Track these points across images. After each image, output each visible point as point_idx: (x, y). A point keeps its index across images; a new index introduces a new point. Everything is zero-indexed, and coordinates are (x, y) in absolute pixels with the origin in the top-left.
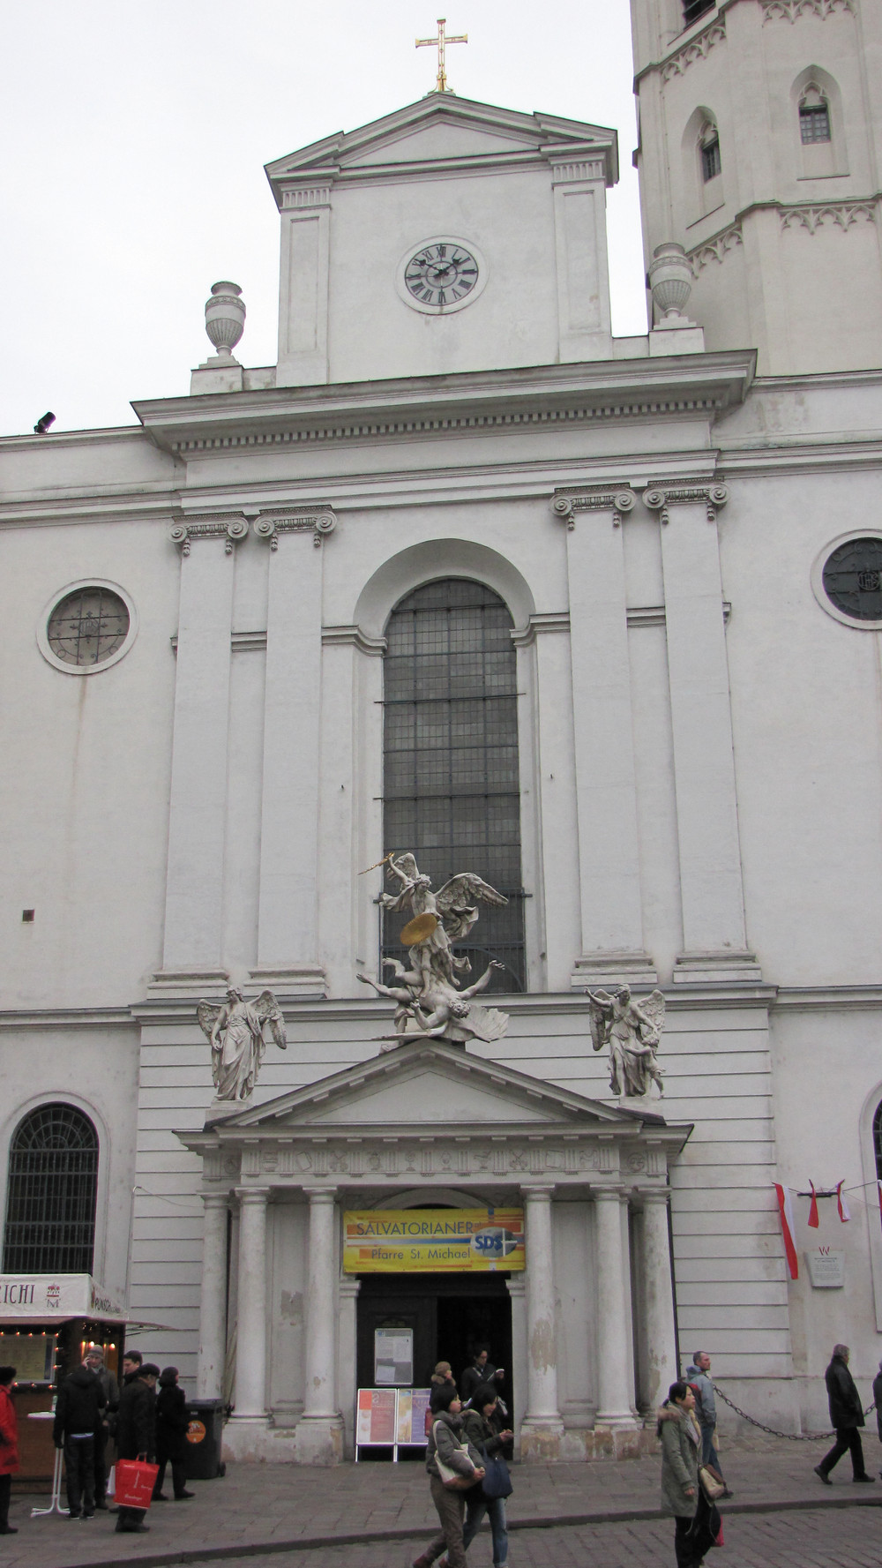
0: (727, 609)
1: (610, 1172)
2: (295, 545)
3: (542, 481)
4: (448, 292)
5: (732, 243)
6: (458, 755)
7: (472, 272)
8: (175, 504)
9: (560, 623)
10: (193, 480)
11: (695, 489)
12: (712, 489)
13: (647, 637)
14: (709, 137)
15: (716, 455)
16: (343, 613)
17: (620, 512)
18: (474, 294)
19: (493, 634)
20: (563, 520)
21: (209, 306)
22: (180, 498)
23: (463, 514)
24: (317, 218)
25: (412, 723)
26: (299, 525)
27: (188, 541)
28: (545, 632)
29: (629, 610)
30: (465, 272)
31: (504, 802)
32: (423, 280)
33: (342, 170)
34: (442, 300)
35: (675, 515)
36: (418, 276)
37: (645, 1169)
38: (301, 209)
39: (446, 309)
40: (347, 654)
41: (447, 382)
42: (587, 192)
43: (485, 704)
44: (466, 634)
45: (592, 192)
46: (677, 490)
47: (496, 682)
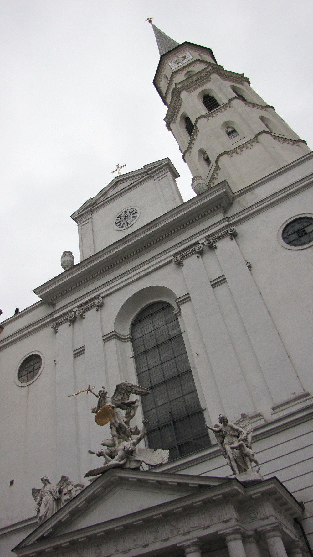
0: (249, 265)
1: (229, 520)
2: (91, 314)
3: (169, 256)
4: (129, 222)
5: (219, 171)
6: (165, 365)
7: (136, 213)
8: (52, 318)
9: (187, 298)
10: (57, 308)
11: (222, 232)
12: (228, 230)
13: (221, 289)
14: (206, 156)
15: (227, 220)
16: (109, 328)
17: (198, 252)
18: (137, 218)
19: (168, 317)
20: (179, 264)
21: (62, 258)
22: (54, 316)
23: (145, 279)
24: (88, 222)
25: (145, 360)
26: (91, 307)
27: (57, 327)
28: (183, 304)
29: (211, 282)
30: (133, 214)
31: (186, 376)
32: (121, 222)
33: (93, 207)
34: (128, 224)
35: (219, 244)
36: (120, 222)
37: (259, 516)
38: (83, 222)
39: (129, 226)
40: (114, 343)
41: (127, 239)
42: (165, 177)
43: (171, 342)
44: (159, 321)
45: (166, 176)
46: (216, 236)
47: (173, 333)
